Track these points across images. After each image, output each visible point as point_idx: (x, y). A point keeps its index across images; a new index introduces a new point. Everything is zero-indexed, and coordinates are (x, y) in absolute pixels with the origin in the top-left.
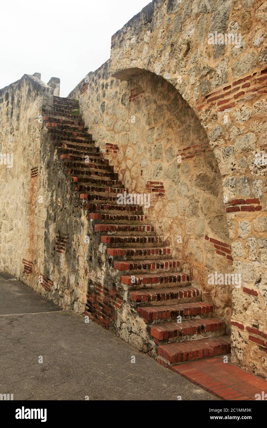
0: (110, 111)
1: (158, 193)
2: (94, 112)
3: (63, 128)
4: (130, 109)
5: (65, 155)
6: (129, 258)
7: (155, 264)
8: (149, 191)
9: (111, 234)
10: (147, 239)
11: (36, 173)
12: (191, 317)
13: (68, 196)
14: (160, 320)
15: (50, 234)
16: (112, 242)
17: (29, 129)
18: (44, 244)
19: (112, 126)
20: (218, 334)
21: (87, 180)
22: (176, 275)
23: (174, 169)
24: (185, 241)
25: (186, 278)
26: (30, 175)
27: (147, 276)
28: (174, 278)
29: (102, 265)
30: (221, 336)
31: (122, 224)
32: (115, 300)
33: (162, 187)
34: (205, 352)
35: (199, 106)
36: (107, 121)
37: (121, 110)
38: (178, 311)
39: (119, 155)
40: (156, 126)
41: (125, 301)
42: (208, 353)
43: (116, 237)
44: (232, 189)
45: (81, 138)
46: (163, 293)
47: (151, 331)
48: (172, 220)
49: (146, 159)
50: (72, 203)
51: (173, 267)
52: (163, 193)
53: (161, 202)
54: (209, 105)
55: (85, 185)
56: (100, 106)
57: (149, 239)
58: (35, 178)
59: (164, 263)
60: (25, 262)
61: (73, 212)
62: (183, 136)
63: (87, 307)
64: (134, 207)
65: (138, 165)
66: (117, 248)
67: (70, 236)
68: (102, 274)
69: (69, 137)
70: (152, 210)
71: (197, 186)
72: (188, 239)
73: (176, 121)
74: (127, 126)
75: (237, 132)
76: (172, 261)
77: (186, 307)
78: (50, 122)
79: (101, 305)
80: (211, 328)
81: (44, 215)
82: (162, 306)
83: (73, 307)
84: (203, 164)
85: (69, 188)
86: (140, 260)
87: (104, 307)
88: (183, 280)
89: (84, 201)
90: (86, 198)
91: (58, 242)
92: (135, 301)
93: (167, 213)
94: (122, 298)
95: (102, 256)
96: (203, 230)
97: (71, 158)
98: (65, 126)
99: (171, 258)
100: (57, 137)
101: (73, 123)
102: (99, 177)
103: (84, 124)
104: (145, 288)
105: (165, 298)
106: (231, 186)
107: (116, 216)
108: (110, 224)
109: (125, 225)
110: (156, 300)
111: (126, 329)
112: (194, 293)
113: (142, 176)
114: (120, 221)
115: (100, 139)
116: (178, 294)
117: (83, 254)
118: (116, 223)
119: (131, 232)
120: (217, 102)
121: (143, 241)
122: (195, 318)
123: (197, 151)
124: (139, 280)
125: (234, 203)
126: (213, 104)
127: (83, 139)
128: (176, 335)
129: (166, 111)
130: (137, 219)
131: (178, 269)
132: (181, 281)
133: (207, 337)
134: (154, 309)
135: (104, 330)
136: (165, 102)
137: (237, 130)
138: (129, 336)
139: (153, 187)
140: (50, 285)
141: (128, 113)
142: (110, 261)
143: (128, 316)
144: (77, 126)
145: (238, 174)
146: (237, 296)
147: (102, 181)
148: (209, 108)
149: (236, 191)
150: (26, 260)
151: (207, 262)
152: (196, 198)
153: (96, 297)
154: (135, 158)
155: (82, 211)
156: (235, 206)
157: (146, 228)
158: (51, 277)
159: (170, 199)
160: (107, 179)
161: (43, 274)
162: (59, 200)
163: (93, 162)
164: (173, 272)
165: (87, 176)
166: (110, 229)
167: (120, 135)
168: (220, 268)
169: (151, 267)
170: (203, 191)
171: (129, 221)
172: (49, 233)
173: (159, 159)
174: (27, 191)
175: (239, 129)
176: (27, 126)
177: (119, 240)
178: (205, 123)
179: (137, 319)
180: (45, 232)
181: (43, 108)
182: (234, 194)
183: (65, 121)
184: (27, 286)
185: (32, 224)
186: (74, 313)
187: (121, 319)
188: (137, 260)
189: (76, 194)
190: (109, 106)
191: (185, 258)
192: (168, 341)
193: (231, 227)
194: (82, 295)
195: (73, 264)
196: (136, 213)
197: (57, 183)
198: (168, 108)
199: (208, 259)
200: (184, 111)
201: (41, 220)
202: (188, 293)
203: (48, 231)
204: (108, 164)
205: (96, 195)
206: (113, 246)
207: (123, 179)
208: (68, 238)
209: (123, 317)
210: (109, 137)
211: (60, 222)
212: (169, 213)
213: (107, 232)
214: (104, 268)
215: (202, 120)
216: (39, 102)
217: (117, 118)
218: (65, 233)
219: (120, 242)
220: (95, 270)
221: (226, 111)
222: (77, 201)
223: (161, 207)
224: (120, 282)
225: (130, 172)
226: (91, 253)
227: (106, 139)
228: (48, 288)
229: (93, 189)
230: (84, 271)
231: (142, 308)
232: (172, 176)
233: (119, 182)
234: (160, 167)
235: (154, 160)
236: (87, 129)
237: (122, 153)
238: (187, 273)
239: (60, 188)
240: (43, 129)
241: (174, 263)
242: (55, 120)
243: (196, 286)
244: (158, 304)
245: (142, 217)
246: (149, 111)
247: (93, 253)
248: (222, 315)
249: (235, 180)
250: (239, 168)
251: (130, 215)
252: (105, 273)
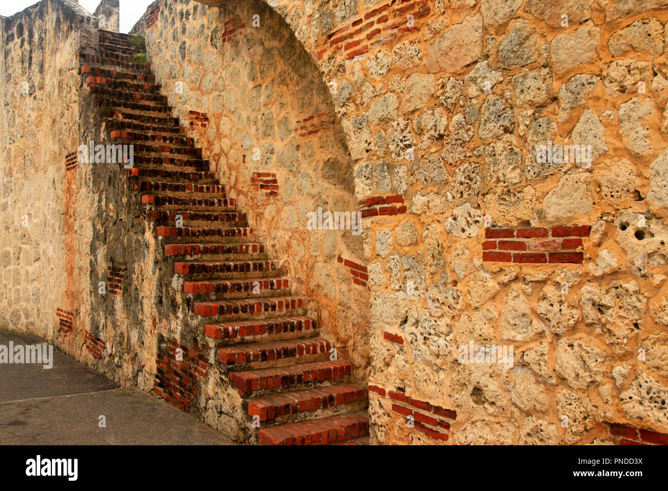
0: (194, 57)
1: (269, 191)
2: (170, 59)
3: (116, 85)
4: (224, 54)
5: (118, 131)
6: (219, 296)
7: (261, 304)
8: (255, 187)
9: (192, 259)
10: (252, 266)
11: (73, 163)
12: (315, 384)
13: (125, 200)
14: (263, 390)
15: (99, 263)
16: (192, 272)
17: (60, 87)
18: (89, 282)
19: (198, 83)
20: (357, 408)
21: (155, 173)
22: (295, 321)
23: (290, 151)
24: (309, 267)
25: (311, 324)
26: (64, 167)
27: (247, 324)
28: (292, 324)
29: (177, 310)
30: (361, 410)
31: (212, 242)
32: (198, 364)
33: (275, 181)
34: (331, 435)
35: (319, 50)
36: (190, 74)
37: (211, 55)
38: (295, 376)
39: (209, 130)
40: (264, 82)
41: (211, 365)
42: (337, 435)
43: (199, 263)
44: (366, 182)
45: (148, 103)
46: (271, 349)
47: (249, 408)
48: (290, 234)
49: (251, 136)
50: (131, 211)
51: (292, 308)
52: (276, 191)
53: (274, 205)
54: (333, 49)
55: (151, 180)
56: (178, 49)
57: (255, 265)
58: (73, 171)
59: (276, 301)
60: (61, 313)
61: (133, 226)
62: (303, 99)
63: (157, 380)
64: (233, 215)
65: (239, 145)
66: (201, 280)
67: (129, 266)
68: (177, 324)
69: (128, 101)
70: (261, 219)
71: (325, 178)
72: (314, 263)
73: (293, 74)
74: (220, 82)
75: (372, 92)
76: (289, 299)
77: (307, 369)
78: (93, 75)
79: (177, 374)
80: (344, 399)
81: (89, 233)
82: (269, 370)
83: (137, 382)
84: (331, 144)
85: (125, 186)
86: (238, 299)
87: (181, 378)
88: (307, 328)
89: (148, 207)
90: (152, 201)
91: (112, 277)
92: (226, 363)
93: (283, 222)
94: (207, 361)
95: (177, 295)
96: (334, 247)
97: (130, 136)
98: (120, 83)
99: (290, 294)
100: (105, 101)
101: (135, 77)
102: (177, 167)
103: (153, 79)
104: (243, 343)
105: (274, 356)
106: (365, 177)
107: (201, 230)
108: (192, 243)
109: (216, 245)
110: (260, 359)
111: (214, 409)
112: (322, 347)
113: (244, 164)
114: (208, 238)
115: (179, 105)
116: (295, 349)
117: (149, 293)
118: (201, 242)
119: (226, 255)
120: (343, 46)
121: (245, 268)
122: (322, 385)
123: (323, 122)
124: (233, 330)
125: (369, 202)
126: (338, 48)
127: (152, 104)
128: (287, 412)
129: (277, 58)
130: (236, 234)
131: (300, 311)
132: (303, 329)
133: (339, 413)
134: (256, 374)
135: (183, 413)
136: (276, 44)
137: (372, 89)
138: (218, 420)
139: (262, 181)
140: (100, 349)
141: (221, 61)
142: (188, 302)
143: (216, 388)
144: (142, 83)
145: (375, 158)
146: (376, 345)
147: (181, 173)
148: (333, 53)
149: (372, 184)
150: (62, 311)
151: (341, 297)
152: (324, 197)
153: (170, 361)
154: (233, 134)
155: (146, 223)
156: (371, 208)
157: (250, 248)
158: (102, 336)
159: (286, 201)
160: (190, 170)
161: (89, 332)
162: (111, 206)
163: (168, 142)
164: (291, 316)
165: (155, 165)
166: (189, 251)
167: (211, 97)
168: (359, 305)
169: (256, 309)
170: (333, 187)
171: (224, 237)
172: (97, 263)
173: (269, 135)
174: (60, 193)
175: (374, 87)
176: (56, 83)
177: (204, 269)
178: (328, 77)
179: (228, 391)
180: (91, 260)
181: (81, 52)
182: (370, 189)
183: (119, 73)
184: (65, 354)
185: (70, 249)
186: (138, 390)
187: (207, 394)
188: (234, 299)
189: (135, 196)
190: (191, 49)
191: (311, 293)
192: (275, 421)
193: (367, 241)
194: (150, 361)
195: (134, 311)
196: (236, 225)
197: (107, 179)
198: (280, 53)
199: (342, 293)
200: (304, 58)
201: (84, 242)
202: (311, 348)
203: (96, 259)
204: (193, 146)
205: (169, 197)
206: (194, 278)
207: (216, 169)
208: (126, 269)
209: (209, 391)
210: (193, 100)
211: (113, 244)
212: (285, 223)
213: (184, 255)
214: (180, 315)
215: (323, 73)
216: (74, 42)
217: (205, 68)
218: (122, 261)
219: (207, 272)
220: (167, 319)
221: (356, 58)
222: (137, 208)
223: (274, 213)
224: (204, 335)
225: (227, 158)
226: (161, 291)
227: (189, 103)
228: (98, 354)
229: (164, 187)
230: (151, 321)
231: (236, 374)
232: (288, 163)
233: (210, 174)
234: (270, 149)
235: (263, 138)
236: (158, 87)
237: (214, 127)
238: (313, 317)
239: (112, 186)
240: (83, 88)
241: (293, 301)
242: (103, 71)
243: (326, 336)
244: (263, 367)
245: (245, 230)
246: (252, 56)
247: (164, 290)
248: (363, 379)
249: (370, 166)
250: (376, 148)
251: (224, 227)
252: (181, 323)
